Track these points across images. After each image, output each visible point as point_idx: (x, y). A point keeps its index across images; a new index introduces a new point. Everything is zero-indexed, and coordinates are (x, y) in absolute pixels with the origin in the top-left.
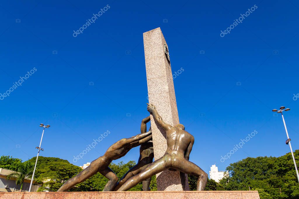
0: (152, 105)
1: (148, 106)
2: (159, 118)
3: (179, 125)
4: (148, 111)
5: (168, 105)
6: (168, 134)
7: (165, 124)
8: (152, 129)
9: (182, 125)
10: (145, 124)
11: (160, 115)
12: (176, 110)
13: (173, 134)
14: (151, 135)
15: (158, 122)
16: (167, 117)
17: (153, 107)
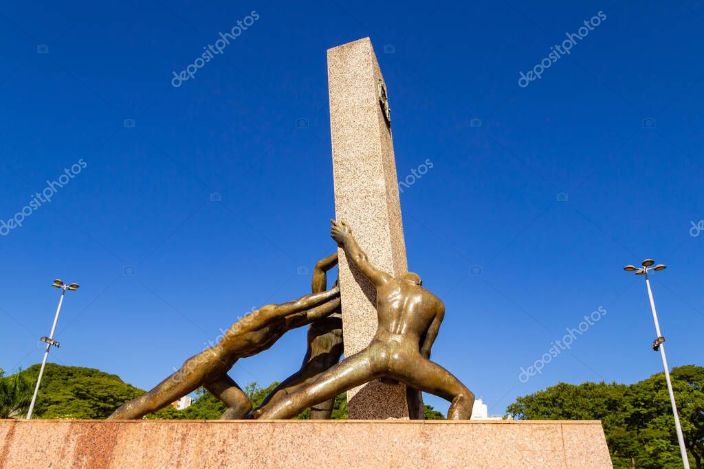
0: (343, 224)
1: (333, 227)
2: (360, 256)
3: (408, 275)
4: (333, 237)
5: (382, 224)
6: (382, 294)
7: (374, 270)
8: (341, 282)
9: (417, 275)
10: (323, 274)
11: (363, 249)
12: (402, 240)
13: (393, 294)
14: (337, 300)
15: (356, 264)
16: (380, 254)
17: (344, 229)
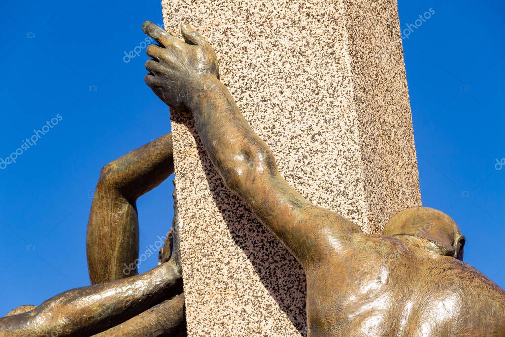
0: (189, 41)
1: (154, 50)
2: (248, 155)
4: (155, 88)
5: (325, 38)
6: (325, 293)
7: (296, 204)
8: (185, 245)
9: (446, 218)
10: (126, 207)
11: (259, 131)
13: (364, 289)
14: (173, 303)
15: (235, 185)
16: (317, 145)
17: (193, 60)
